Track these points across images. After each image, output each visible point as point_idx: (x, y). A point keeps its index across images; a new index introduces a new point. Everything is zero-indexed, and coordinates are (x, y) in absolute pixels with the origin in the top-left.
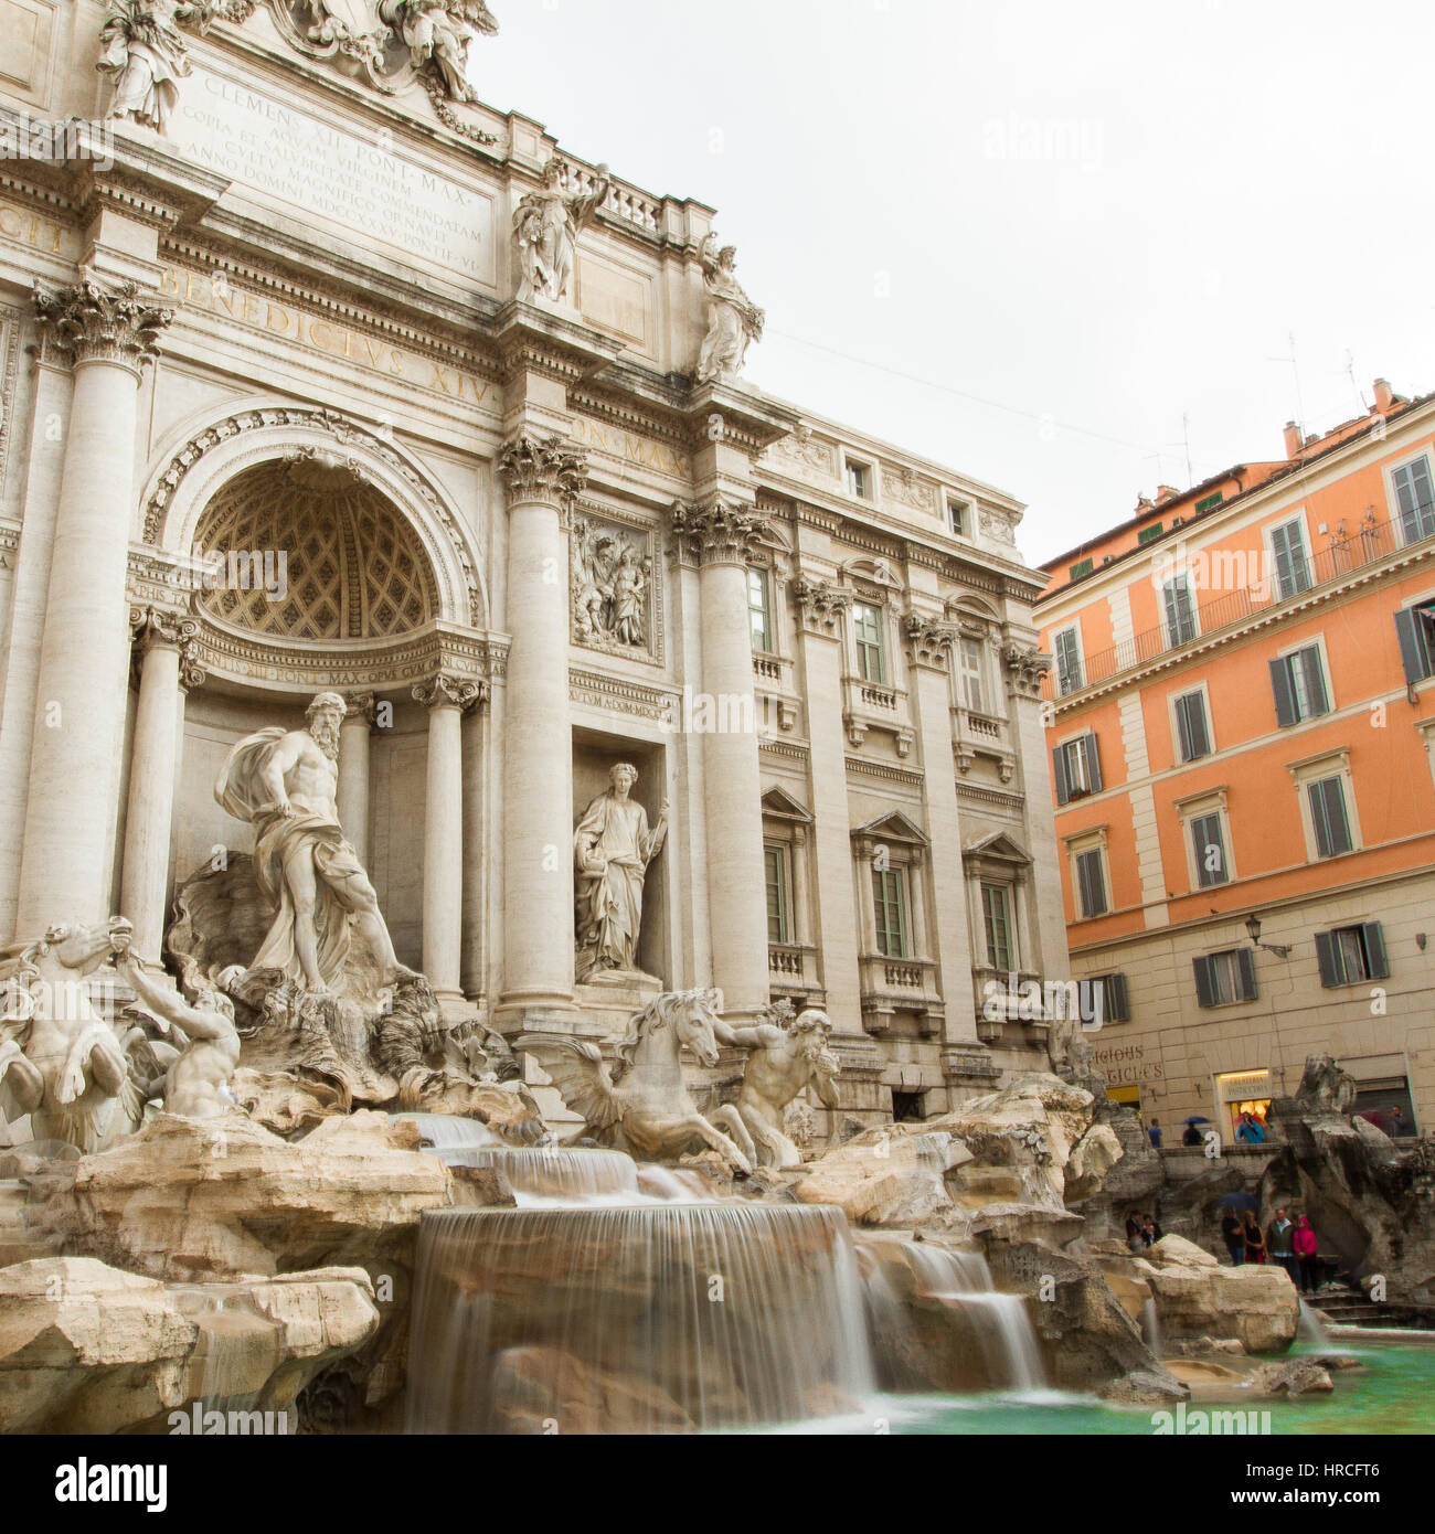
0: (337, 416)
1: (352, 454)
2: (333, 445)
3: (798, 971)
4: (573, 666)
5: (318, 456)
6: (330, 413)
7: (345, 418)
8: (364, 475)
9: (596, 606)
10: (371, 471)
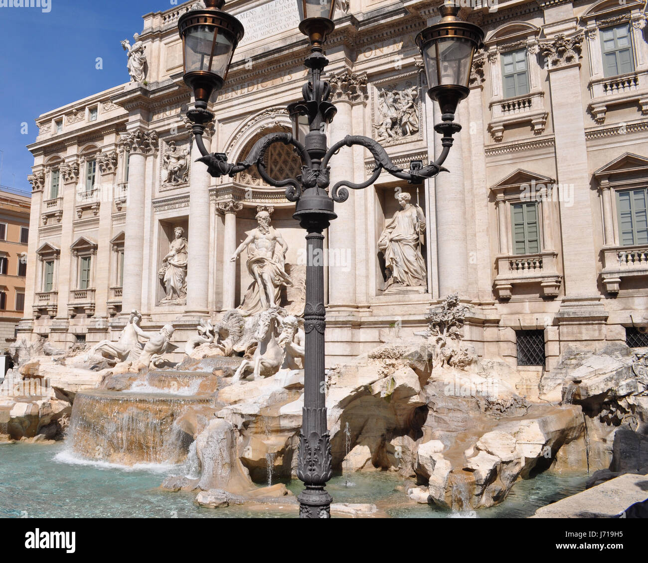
0: (271, 108)
1: (277, 119)
2: (271, 120)
3: (541, 267)
4: (367, 160)
5: (266, 126)
6: (268, 109)
7: (274, 107)
8: (282, 124)
9: (389, 126)
10: (284, 122)
